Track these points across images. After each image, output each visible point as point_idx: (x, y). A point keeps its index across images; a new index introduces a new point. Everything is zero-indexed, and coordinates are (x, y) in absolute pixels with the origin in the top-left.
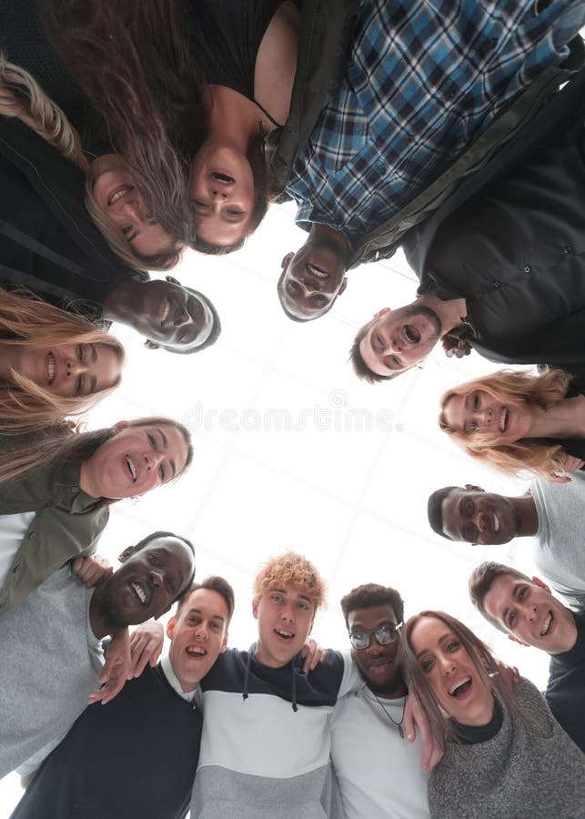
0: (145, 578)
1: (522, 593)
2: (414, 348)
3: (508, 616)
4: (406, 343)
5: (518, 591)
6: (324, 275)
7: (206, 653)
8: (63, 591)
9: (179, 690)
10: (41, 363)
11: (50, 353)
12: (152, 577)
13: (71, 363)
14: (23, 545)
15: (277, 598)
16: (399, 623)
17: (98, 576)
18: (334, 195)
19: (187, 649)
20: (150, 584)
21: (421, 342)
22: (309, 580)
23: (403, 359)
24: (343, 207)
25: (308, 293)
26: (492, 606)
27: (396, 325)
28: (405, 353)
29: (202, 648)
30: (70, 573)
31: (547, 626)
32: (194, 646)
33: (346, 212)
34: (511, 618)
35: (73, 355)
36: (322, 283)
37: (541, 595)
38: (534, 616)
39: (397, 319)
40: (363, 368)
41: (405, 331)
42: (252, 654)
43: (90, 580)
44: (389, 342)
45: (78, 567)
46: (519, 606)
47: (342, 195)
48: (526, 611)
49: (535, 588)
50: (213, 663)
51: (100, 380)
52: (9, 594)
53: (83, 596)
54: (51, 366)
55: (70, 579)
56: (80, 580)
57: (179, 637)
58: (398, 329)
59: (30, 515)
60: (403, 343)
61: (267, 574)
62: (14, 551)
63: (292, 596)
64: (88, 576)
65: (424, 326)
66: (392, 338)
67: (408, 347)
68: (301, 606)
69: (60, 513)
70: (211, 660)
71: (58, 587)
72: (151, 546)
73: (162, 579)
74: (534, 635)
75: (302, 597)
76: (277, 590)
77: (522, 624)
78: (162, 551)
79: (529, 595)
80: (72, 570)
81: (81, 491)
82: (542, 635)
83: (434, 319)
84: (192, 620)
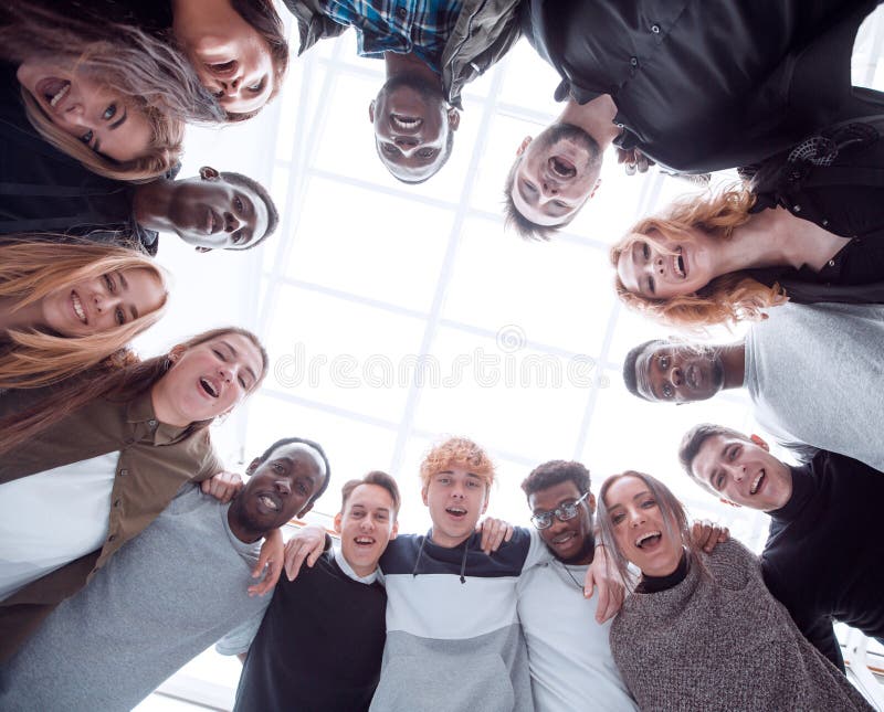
0: (271, 489)
1: (733, 453)
2: (573, 183)
3: (716, 478)
4: (559, 181)
5: (729, 451)
6: (416, 124)
7: (374, 541)
8: (196, 511)
9: (355, 577)
10: (65, 307)
11: (73, 292)
12: (278, 487)
13: (99, 298)
14: (117, 483)
15: (446, 481)
16: (582, 495)
17: (230, 492)
18: (377, 11)
19: (355, 539)
20: (279, 493)
21: (578, 173)
22: (475, 459)
23: (568, 201)
24: (396, 24)
25: (407, 153)
26: (700, 469)
27: (537, 162)
28: (563, 193)
29: (370, 537)
30: (200, 494)
31: (756, 485)
32: (361, 537)
33: (402, 28)
34: (720, 480)
35: (99, 288)
36: (418, 135)
37: (755, 453)
38: (742, 475)
39: (538, 154)
40: (526, 226)
41: (553, 165)
42: (428, 537)
43: (224, 496)
44: (539, 186)
45: (206, 487)
46: (727, 467)
47: (385, 8)
48: (735, 471)
49: (749, 446)
50: (384, 548)
51: (139, 308)
52: (120, 525)
53: (219, 513)
54: (77, 307)
55: (203, 499)
56: (215, 499)
57: (346, 530)
58: (542, 166)
59: (115, 454)
60: (555, 183)
61: (430, 460)
62: (109, 490)
63: (460, 475)
64: (220, 493)
65: (573, 153)
66: (541, 180)
67: (564, 185)
68: (472, 484)
69: (146, 447)
70: (380, 548)
71: (191, 508)
72: (274, 457)
73: (289, 487)
74: (742, 494)
75: (472, 475)
76: (441, 473)
77: (730, 485)
78: (286, 460)
79: (741, 453)
80: (202, 491)
81: (159, 423)
82: (752, 493)
83: (581, 140)
84: (357, 514)
